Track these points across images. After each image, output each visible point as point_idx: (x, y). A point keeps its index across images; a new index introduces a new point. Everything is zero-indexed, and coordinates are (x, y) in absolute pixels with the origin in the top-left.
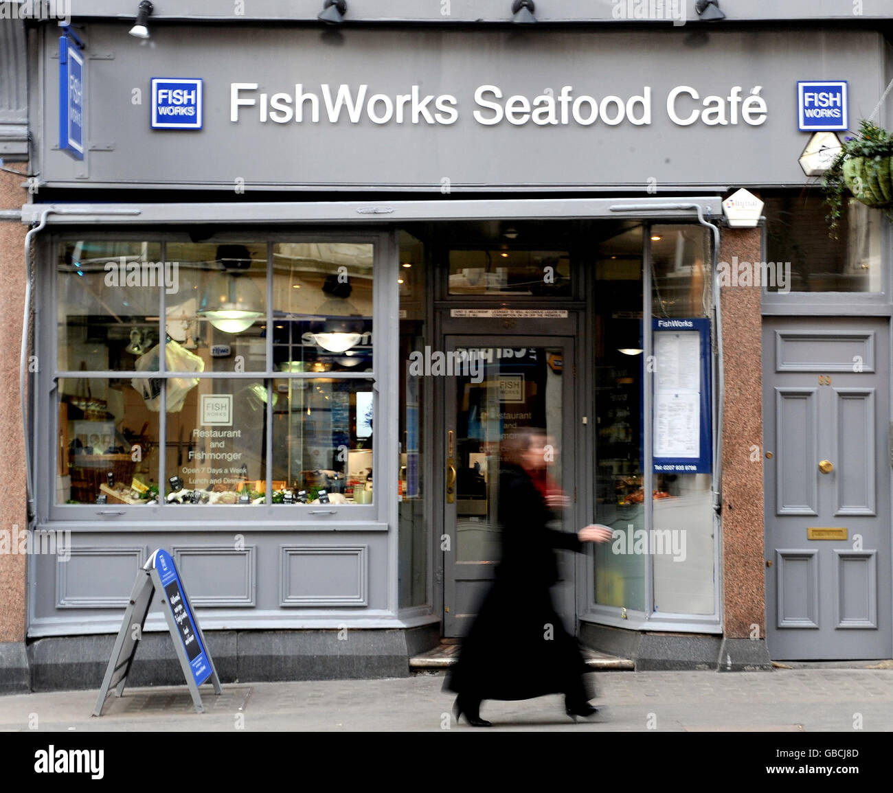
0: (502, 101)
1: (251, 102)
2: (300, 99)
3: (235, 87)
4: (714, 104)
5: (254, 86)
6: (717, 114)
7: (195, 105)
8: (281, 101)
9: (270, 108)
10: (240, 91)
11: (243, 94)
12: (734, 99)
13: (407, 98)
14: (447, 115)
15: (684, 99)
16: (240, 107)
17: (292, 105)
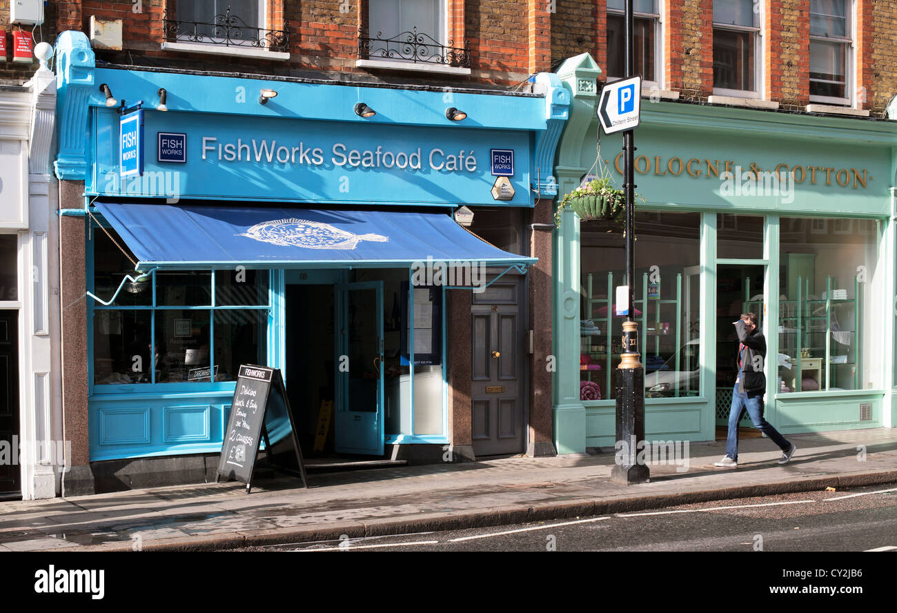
0: (346, 153)
1: (213, 148)
2: (240, 148)
3: (205, 139)
4: (452, 159)
5: (215, 139)
6: (453, 164)
7: (183, 149)
8: (230, 148)
9: (224, 152)
10: (207, 141)
11: (209, 144)
12: (461, 157)
13: (297, 149)
14: (318, 160)
15: (437, 156)
16: (207, 150)
17: (236, 151)
